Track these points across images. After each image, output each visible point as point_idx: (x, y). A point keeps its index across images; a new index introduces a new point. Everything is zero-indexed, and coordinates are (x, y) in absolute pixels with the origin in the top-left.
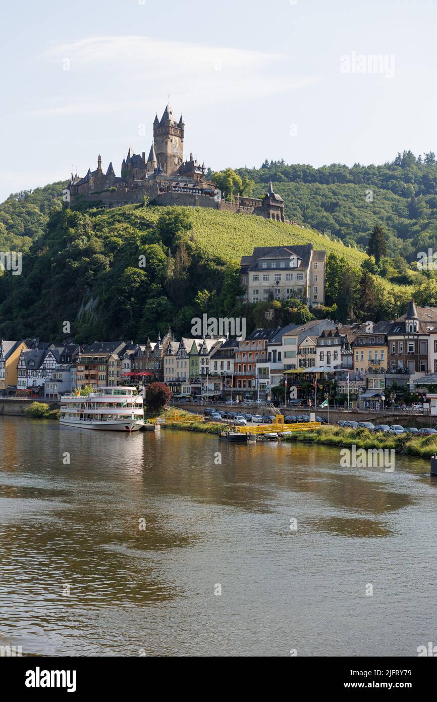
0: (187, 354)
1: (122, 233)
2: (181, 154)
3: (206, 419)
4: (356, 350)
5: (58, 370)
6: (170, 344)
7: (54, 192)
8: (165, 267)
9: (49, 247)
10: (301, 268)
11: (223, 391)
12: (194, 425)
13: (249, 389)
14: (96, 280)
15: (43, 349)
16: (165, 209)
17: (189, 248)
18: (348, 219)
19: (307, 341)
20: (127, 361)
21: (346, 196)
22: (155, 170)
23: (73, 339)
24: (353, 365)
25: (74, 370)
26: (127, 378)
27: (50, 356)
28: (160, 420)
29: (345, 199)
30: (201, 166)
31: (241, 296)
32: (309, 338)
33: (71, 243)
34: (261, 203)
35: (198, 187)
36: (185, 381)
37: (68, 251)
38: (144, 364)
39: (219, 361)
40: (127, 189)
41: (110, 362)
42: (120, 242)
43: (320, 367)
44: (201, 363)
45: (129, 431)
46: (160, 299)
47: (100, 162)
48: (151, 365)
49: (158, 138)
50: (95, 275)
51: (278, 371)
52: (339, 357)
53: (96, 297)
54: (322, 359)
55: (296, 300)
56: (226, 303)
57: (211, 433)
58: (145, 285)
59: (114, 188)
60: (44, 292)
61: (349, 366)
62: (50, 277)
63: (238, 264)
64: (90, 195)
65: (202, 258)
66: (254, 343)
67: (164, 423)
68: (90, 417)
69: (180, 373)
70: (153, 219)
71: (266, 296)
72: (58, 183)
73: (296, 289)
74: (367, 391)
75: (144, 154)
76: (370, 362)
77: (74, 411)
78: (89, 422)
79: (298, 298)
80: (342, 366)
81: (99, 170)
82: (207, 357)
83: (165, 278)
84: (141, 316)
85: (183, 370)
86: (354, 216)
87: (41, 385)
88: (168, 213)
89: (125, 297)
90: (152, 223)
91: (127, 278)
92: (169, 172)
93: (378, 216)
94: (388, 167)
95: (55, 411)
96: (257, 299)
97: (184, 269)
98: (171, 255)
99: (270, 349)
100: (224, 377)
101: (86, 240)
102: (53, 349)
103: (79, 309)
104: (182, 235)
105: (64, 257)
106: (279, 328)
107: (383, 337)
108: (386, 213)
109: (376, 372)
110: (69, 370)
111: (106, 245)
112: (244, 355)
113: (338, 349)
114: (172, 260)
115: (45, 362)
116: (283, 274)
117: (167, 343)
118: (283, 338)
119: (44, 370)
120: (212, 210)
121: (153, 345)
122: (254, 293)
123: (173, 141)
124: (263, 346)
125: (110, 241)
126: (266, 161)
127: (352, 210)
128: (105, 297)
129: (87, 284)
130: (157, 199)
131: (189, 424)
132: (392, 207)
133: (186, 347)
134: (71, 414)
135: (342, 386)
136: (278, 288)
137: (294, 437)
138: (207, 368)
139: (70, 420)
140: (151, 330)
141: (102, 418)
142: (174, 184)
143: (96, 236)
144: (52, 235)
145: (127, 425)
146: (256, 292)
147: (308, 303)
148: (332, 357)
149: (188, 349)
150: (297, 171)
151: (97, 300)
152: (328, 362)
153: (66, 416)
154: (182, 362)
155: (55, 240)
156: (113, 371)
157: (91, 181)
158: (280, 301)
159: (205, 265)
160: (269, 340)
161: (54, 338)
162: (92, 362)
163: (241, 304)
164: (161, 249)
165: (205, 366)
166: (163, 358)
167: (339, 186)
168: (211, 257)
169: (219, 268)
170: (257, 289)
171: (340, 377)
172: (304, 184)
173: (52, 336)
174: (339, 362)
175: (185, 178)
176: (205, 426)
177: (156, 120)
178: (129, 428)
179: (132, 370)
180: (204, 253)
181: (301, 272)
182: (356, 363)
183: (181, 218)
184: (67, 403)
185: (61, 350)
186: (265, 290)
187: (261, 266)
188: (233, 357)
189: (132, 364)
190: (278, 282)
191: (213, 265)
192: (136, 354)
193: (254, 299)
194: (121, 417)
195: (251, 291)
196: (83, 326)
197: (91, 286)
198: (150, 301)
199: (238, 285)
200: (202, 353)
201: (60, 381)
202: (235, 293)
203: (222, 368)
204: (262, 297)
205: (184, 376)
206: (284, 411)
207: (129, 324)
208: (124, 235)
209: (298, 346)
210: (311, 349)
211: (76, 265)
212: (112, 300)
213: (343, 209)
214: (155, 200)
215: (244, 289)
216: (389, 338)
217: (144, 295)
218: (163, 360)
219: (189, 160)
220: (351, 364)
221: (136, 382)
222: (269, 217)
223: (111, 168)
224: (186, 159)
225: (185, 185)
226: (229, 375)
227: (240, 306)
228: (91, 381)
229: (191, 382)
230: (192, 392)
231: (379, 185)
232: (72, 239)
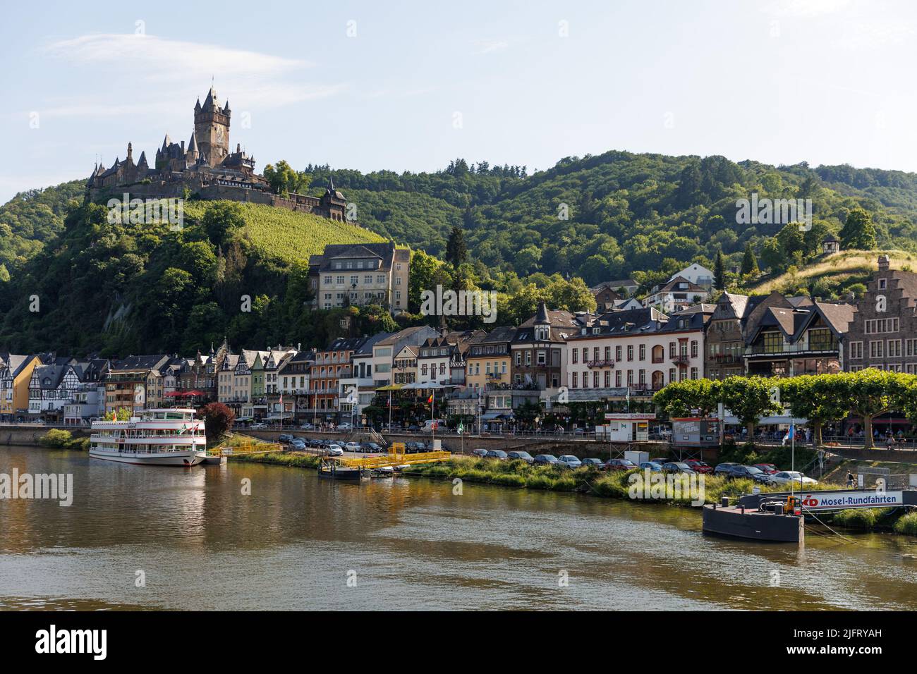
0: (249, 369)
1: (159, 230)
2: (227, 144)
3: (284, 448)
4: (469, 362)
5: (82, 390)
6: (226, 357)
7: (70, 191)
8: (215, 269)
9: (69, 246)
10: (383, 270)
11: (296, 413)
12: (270, 456)
13: (330, 411)
14: (127, 284)
15: (61, 365)
16: (210, 204)
17: (243, 246)
18: (401, 228)
19: (405, 351)
20: (171, 379)
21: (397, 204)
22: (197, 161)
23: (100, 353)
24: (465, 380)
25: (102, 390)
26: (171, 399)
27: (71, 373)
28: (226, 451)
29: (397, 207)
30: (250, 159)
31: (309, 302)
32: (407, 348)
33: (95, 241)
34: (318, 203)
35: (247, 181)
36: (246, 402)
37: (91, 250)
38: (192, 382)
39: (290, 378)
40: (163, 182)
41: (150, 380)
42: (157, 240)
43: (423, 383)
44: (266, 380)
45: (189, 466)
46: (208, 306)
47: (131, 150)
48: (201, 383)
49: (200, 126)
50: (126, 278)
51: (369, 388)
52: (447, 370)
53: (128, 304)
54: (424, 372)
55: (377, 306)
56: (291, 309)
57: (295, 466)
58: (190, 289)
59: (148, 180)
60: (61, 298)
61: (460, 382)
62: (70, 281)
63: (306, 265)
64: (117, 188)
65: (260, 259)
66: (335, 355)
67: (231, 454)
68: (133, 448)
69: (239, 393)
70: (197, 215)
71: (341, 301)
72: (75, 182)
73: (376, 293)
74: (488, 412)
75: (183, 143)
76: (488, 376)
77: (112, 440)
78: (133, 455)
79: (379, 304)
80: (451, 381)
81: (129, 159)
82: (274, 373)
83: (214, 281)
84: (185, 326)
85: (244, 388)
86: (407, 225)
87: (60, 408)
88: (216, 207)
89: (165, 302)
90: (196, 219)
91: (168, 280)
92: (213, 164)
93: (432, 225)
94: (439, 175)
95: (78, 440)
96: (330, 304)
97: (238, 270)
98: (222, 254)
99: (357, 362)
100: (297, 396)
101: (114, 237)
102: (74, 365)
103: (107, 318)
104: (234, 232)
105: (87, 257)
106: (366, 336)
107: (505, 346)
108: (440, 222)
109: (497, 388)
110: (95, 390)
111: (139, 244)
112: (323, 369)
113: (447, 361)
114: (223, 260)
115: (65, 380)
116: (361, 276)
117: (222, 356)
118: (374, 348)
119: (64, 390)
120: (265, 207)
121: (204, 359)
122: (326, 298)
123: (218, 129)
124: (347, 357)
125: (144, 239)
126: (310, 165)
127: (405, 219)
128: (139, 303)
129: (117, 288)
130: (200, 193)
131: (263, 455)
132: (447, 217)
133: (247, 360)
134: (106, 445)
135: (454, 406)
136: (355, 292)
137: (415, 471)
138: (274, 386)
139: (104, 451)
140: (198, 342)
141: (150, 449)
142: (220, 177)
143: (127, 233)
144: (71, 233)
145: (185, 458)
146: (328, 296)
147: (390, 310)
148: (438, 371)
149: (250, 363)
150: (344, 177)
151: (128, 307)
152: (433, 377)
153: (99, 447)
154: (242, 379)
155: (76, 239)
156: (153, 391)
157: (119, 172)
158: (359, 308)
159: (263, 266)
160: (355, 352)
161: (74, 353)
162: (125, 380)
163: (310, 311)
164: (209, 248)
165: (272, 383)
166: (217, 374)
167: (390, 193)
168: (270, 258)
169: (280, 269)
170: (331, 293)
171: (451, 394)
172: (352, 190)
173: (72, 350)
174: (447, 376)
175: (232, 171)
176: (287, 458)
177: (198, 104)
178: (188, 462)
179: (178, 389)
180: (261, 253)
181: (382, 274)
182: (469, 378)
183: (232, 212)
184: (99, 430)
185: (85, 366)
186: (338, 295)
187: (335, 266)
188: (308, 372)
189: (177, 382)
190: (354, 286)
191: (273, 267)
192: (182, 370)
193: (326, 304)
194: (177, 447)
195: (322, 295)
196: (111, 338)
197: (121, 291)
198: (197, 307)
199: (306, 289)
200: (268, 367)
201: (84, 403)
202: (302, 298)
203: (294, 386)
204: (335, 302)
205: (244, 395)
206: (386, 437)
207: (170, 335)
208: (161, 232)
209: (394, 358)
210: (410, 361)
211: (102, 266)
212: (148, 306)
213: (395, 218)
214: (197, 194)
215: (312, 293)
216: (513, 347)
217: (189, 301)
218: (217, 377)
219: (235, 152)
220: (463, 378)
221: (183, 403)
222: (329, 217)
223: (143, 158)
224: (232, 150)
225: (233, 179)
226: (304, 393)
227: (308, 313)
228: (124, 402)
229: (255, 402)
230: (255, 415)
231: (432, 194)
232: (97, 236)
